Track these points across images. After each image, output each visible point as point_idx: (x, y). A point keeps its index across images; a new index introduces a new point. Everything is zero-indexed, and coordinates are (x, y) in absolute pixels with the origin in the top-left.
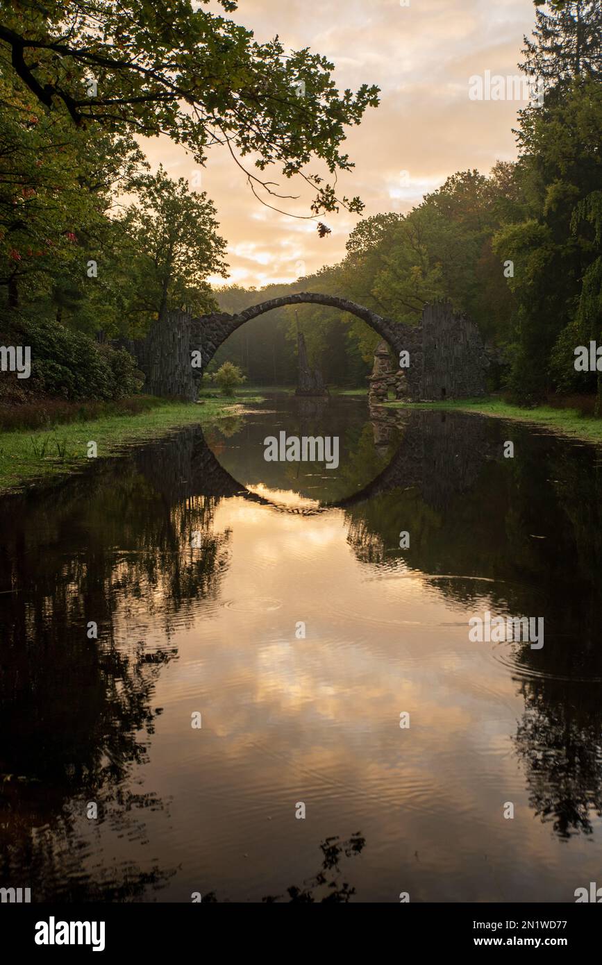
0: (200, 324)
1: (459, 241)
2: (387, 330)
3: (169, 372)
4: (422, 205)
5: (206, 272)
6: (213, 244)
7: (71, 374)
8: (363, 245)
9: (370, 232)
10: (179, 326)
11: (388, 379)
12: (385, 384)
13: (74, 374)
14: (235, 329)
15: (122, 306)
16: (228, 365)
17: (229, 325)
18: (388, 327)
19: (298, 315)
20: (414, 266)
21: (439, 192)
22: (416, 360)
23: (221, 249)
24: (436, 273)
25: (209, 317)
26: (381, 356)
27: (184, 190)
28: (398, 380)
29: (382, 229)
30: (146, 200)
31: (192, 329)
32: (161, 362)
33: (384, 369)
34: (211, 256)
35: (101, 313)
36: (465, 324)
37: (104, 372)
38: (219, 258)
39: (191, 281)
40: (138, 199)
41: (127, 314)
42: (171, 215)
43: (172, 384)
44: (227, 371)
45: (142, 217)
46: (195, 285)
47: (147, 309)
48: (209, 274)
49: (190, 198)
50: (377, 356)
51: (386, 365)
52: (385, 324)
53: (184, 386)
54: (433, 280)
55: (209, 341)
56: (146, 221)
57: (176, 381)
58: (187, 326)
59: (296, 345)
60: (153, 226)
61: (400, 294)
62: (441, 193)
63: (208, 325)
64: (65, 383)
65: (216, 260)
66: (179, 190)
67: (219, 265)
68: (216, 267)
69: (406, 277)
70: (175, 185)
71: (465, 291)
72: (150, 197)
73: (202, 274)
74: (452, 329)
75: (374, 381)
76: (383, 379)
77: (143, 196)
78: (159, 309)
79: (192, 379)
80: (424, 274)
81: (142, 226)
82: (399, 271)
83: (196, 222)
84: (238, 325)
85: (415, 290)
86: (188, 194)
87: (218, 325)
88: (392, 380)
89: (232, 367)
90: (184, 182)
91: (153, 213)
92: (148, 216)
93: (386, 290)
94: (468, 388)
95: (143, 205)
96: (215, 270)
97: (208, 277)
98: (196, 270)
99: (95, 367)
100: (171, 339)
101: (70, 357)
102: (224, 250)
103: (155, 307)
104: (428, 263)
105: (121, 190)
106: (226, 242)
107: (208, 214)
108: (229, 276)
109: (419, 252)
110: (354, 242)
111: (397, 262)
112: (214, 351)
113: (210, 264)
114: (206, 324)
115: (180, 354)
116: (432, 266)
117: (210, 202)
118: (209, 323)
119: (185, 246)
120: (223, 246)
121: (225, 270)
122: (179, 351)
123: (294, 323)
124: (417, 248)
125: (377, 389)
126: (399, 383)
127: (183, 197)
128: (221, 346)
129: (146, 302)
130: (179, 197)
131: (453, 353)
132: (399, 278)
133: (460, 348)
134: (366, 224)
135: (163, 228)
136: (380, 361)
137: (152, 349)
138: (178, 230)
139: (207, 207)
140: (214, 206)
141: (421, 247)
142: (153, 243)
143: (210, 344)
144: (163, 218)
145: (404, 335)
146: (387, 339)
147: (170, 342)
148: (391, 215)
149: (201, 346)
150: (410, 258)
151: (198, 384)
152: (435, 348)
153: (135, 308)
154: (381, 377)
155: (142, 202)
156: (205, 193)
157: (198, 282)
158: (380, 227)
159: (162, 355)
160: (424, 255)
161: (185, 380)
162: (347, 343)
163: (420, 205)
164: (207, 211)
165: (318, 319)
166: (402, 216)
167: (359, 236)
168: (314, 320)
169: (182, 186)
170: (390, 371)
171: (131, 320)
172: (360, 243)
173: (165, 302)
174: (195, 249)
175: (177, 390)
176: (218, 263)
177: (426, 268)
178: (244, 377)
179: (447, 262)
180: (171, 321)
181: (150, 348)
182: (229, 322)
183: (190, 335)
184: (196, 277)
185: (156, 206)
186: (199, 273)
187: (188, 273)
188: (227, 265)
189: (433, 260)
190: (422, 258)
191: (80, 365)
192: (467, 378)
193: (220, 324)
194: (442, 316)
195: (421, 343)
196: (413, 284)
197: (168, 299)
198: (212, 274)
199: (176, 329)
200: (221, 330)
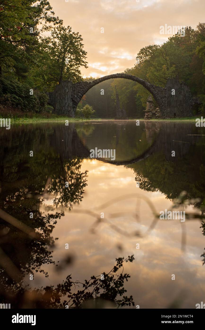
0: (76, 86)
1: (183, 56)
2: (152, 89)
3: (63, 105)
4: (168, 42)
5: (78, 66)
6: (81, 53)
7: (22, 101)
8: (143, 58)
9: (146, 53)
10: (67, 87)
11: (152, 111)
12: (151, 113)
13: (24, 101)
14: (90, 88)
15: (44, 79)
16: (87, 106)
17: (87, 86)
18: (152, 88)
19: (116, 89)
20: (163, 65)
21: (175, 36)
22: (164, 102)
23: (84, 56)
24: (173, 68)
25: (79, 83)
26: (150, 102)
27: (70, 31)
28: (156, 112)
29: (151, 52)
30: (54, 35)
31: (72, 88)
32: (60, 102)
33: (151, 107)
34: (80, 59)
35: (36, 81)
36: (184, 87)
37: (36, 101)
38: (83, 60)
39: (72, 70)
40: (51, 34)
41: (46, 82)
42: (64, 41)
43: (64, 111)
44: (87, 108)
45: (52, 42)
46: (74, 71)
47: (54, 80)
48: (79, 66)
49: (72, 35)
50: (148, 102)
51: (151, 106)
52: (151, 87)
53: (69, 111)
54: (172, 71)
55: (79, 93)
56: (54, 44)
57: (66, 109)
58: (70, 87)
59: (116, 101)
60: (57, 46)
61: (158, 77)
62: (176, 36)
63: (79, 86)
64: (20, 104)
65: (82, 61)
66: (68, 31)
67: (84, 63)
68: (83, 63)
69: (160, 70)
70: (66, 29)
71: (185, 77)
72: (56, 34)
73: (77, 67)
74: (179, 89)
75: (147, 112)
76: (150, 111)
77: (53, 33)
78: (59, 80)
79: (72, 108)
80: (168, 69)
81: (52, 46)
82: (158, 68)
83: (74, 44)
84: (91, 87)
85: (164, 75)
86: (71, 33)
87: (83, 87)
88: (154, 112)
89: (89, 106)
90: (70, 28)
91: (57, 40)
92: (55, 42)
93: (152, 75)
94: (185, 113)
95: (53, 37)
96: (82, 65)
97: (79, 68)
98: (74, 65)
99: (32, 98)
100: (64, 92)
101: (22, 94)
102: (86, 56)
103: (57, 79)
104: (169, 64)
105: (44, 30)
106: (86, 52)
107: (79, 41)
108: (88, 67)
109: (166, 59)
110: (139, 57)
111: (157, 64)
112: (81, 97)
113: (80, 62)
114: (78, 86)
115: (68, 98)
116: (171, 66)
117: (80, 36)
118: (79, 85)
119: (70, 54)
120: (85, 54)
121: (86, 65)
122: (67, 97)
123: (115, 92)
124: (165, 58)
125: (148, 115)
126: (157, 113)
127: (69, 34)
128: (84, 95)
129: (54, 77)
130: (68, 34)
131: (179, 98)
132: (157, 70)
133: (182, 96)
134: (144, 49)
135: (61, 46)
136: (149, 104)
137: (56, 96)
138: (67, 48)
139: (79, 38)
140: (81, 37)
141: (167, 58)
142: (57, 53)
143: (80, 94)
144: (61, 42)
145: (159, 91)
146: (152, 93)
147: (63, 93)
148: (154, 46)
149: (76, 95)
150: (162, 62)
151: (75, 111)
152: (172, 97)
153: (50, 80)
154: (149, 110)
155: (52, 36)
156: (78, 33)
157: (75, 70)
158: (150, 51)
159: (60, 98)
160: (168, 61)
161: (69, 109)
162: (136, 100)
163: (167, 42)
164: (79, 39)
165: (124, 90)
166: (159, 46)
167: (141, 55)
168: (123, 90)
169: (69, 29)
170: (154, 108)
171: (48, 85)
172: (142, 58)
173: (62, 77)
174: (74, 55)
175: (66, 112)
176: (83, 62)
177: (169, 66)
178: (94, 111)
179: (177, 65)
180: (64, 85)
181: (55, 96)
182: (88, 85)
183: (71, 90)
184: (75, 68)
185: (58, 37)
186: (76, 66)
187: (71, 66)
188: (87, 63)
189: (172, 64)
190: (167, 62)
191: (26, 97)
192: (185, 109)
193: (84, 86)
194: (174, 83)
195: (166, 94)
196: (163, 72)
197: (63, 76)
198: (81, 66)
199: (66, 88)
200: (84, 88)
